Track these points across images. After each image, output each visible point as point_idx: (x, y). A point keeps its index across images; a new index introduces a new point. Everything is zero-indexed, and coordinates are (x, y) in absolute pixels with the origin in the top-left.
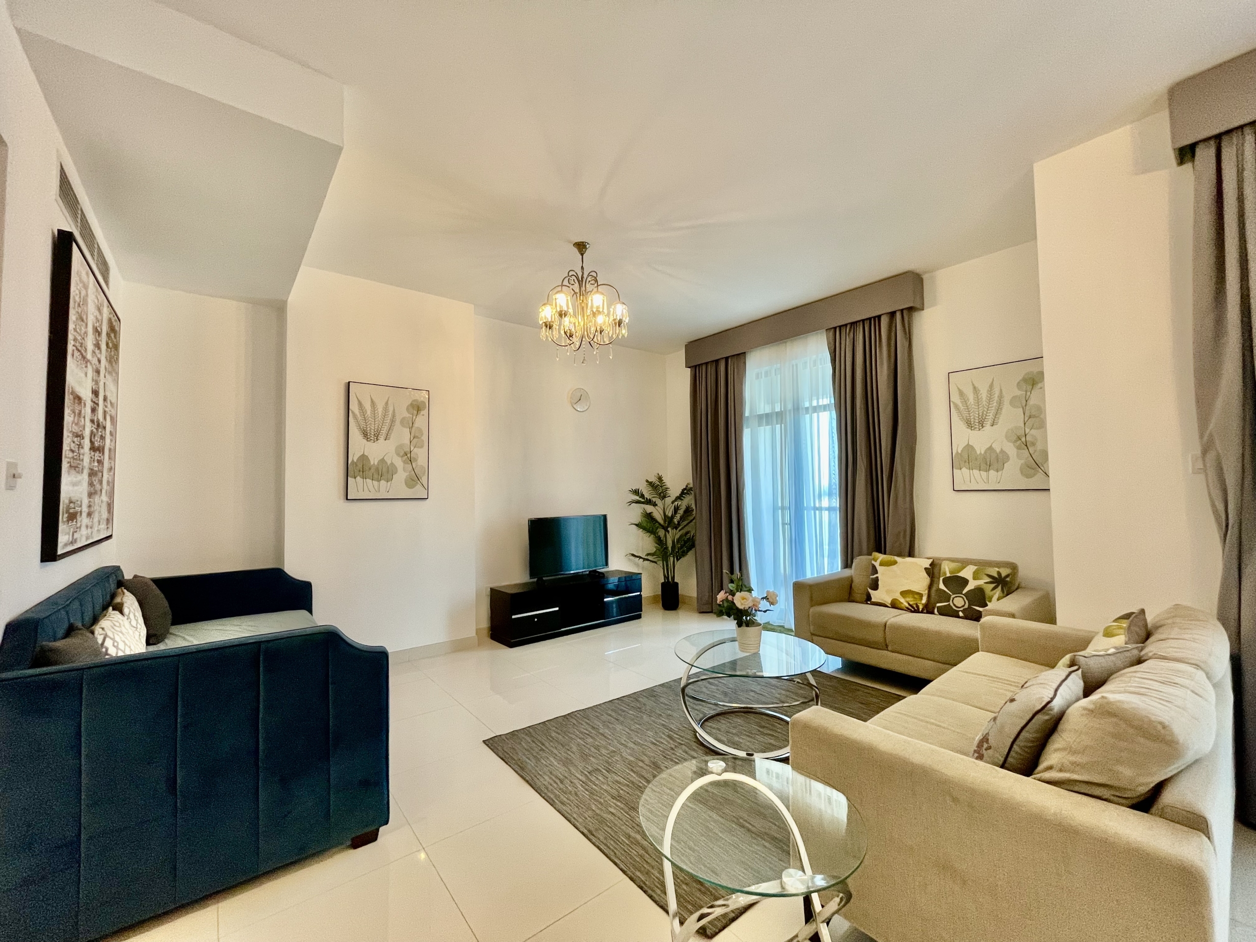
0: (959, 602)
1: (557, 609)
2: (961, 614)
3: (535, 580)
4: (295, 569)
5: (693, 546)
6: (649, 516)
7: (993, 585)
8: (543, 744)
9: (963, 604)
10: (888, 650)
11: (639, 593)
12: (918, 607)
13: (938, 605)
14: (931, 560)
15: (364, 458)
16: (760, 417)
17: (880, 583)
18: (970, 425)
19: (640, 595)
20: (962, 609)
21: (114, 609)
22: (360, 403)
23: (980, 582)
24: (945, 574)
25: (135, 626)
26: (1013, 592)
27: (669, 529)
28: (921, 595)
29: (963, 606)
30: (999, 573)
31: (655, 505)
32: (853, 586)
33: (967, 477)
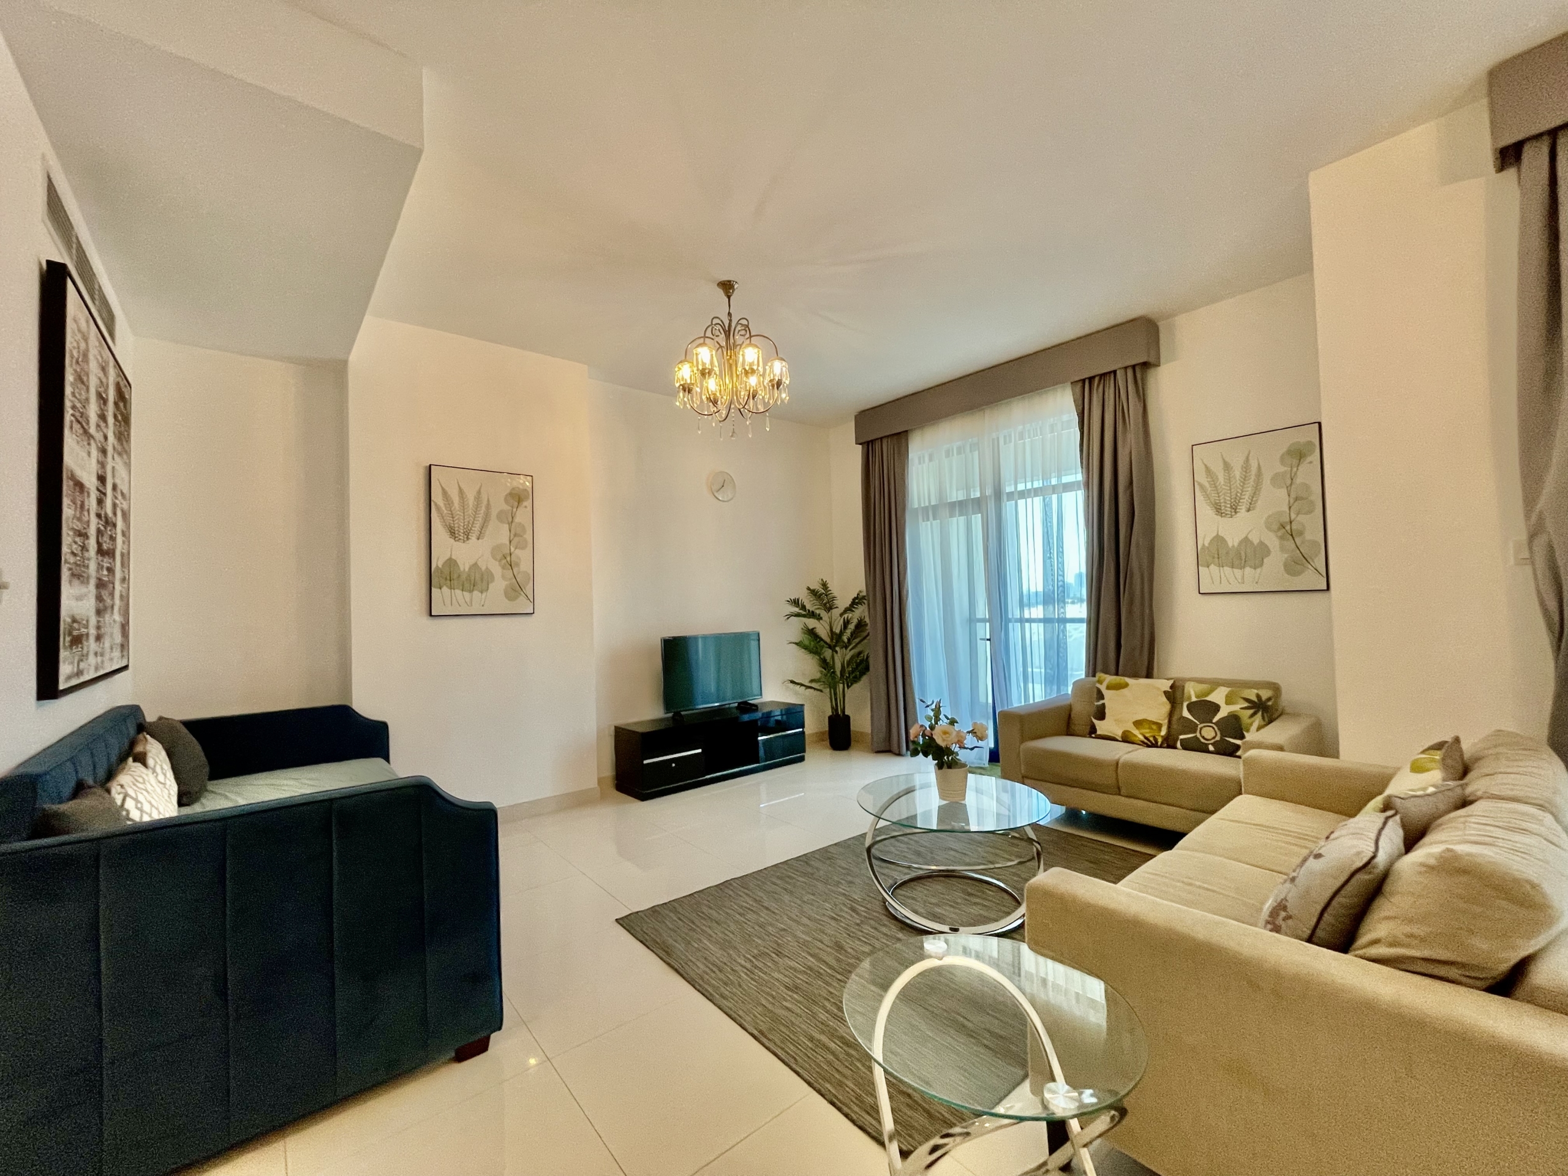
0: (1208, 733)
1: (700, 751)
2: (1211, 748)
3: (670, 715)
4: (366, 705)
5: (867, 669)
6: (812, 633)
7: (1251, 711)
8: (693, 923)
9: (1213, 734)
10: (1120, 795)
11: (801, 730)
12: (1156, 742)
13: (1182, 737)
14: (1171, 682)
15: (451, 563)
16: (952, 505)
17: (1107, 711)
18: (1219, 511)
19: (803, 732)
20: (1212, 741)
21: (135, 761)
22: (445, 493)
23: (1235, 708)
24: (1190, 698)
25: (163, 781)
26: (1277, 718)
27: (837, 649)
28: (1160, 726)
29: (1214, 738)
30: (1258, 696)
31: (819, 618)
32: (1072, 716)
33: (1216, 577)
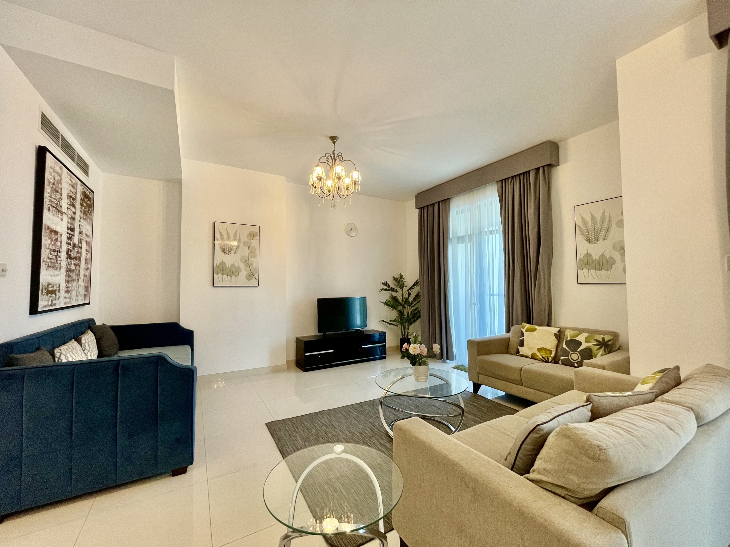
0: (575, 357)
1: (333, 351)
2: (576, 365)
3: (322, 334)
4: (185, 323)
5: (420, 317)
6: (394, 298)
7: (598, 347)
9: (577, 358)
10: (522, 385)
11: (384, 344)
12: (548, 360)
13: (562, 358)
14: (559, 329)
15: (223, 263)
16: (459, 238)
17: (525, 342)
18: (588, 240)
20: (576, 361)
22: (221, 233)
23: (590, 344)
24: (567, 337)
26: (615, 351)
27: (406, 306)
28: (551, 352)
29: (577, 360)
30: (603, 339)
31: (396, 292)
32: (510, 344)
33: (586, 274)
